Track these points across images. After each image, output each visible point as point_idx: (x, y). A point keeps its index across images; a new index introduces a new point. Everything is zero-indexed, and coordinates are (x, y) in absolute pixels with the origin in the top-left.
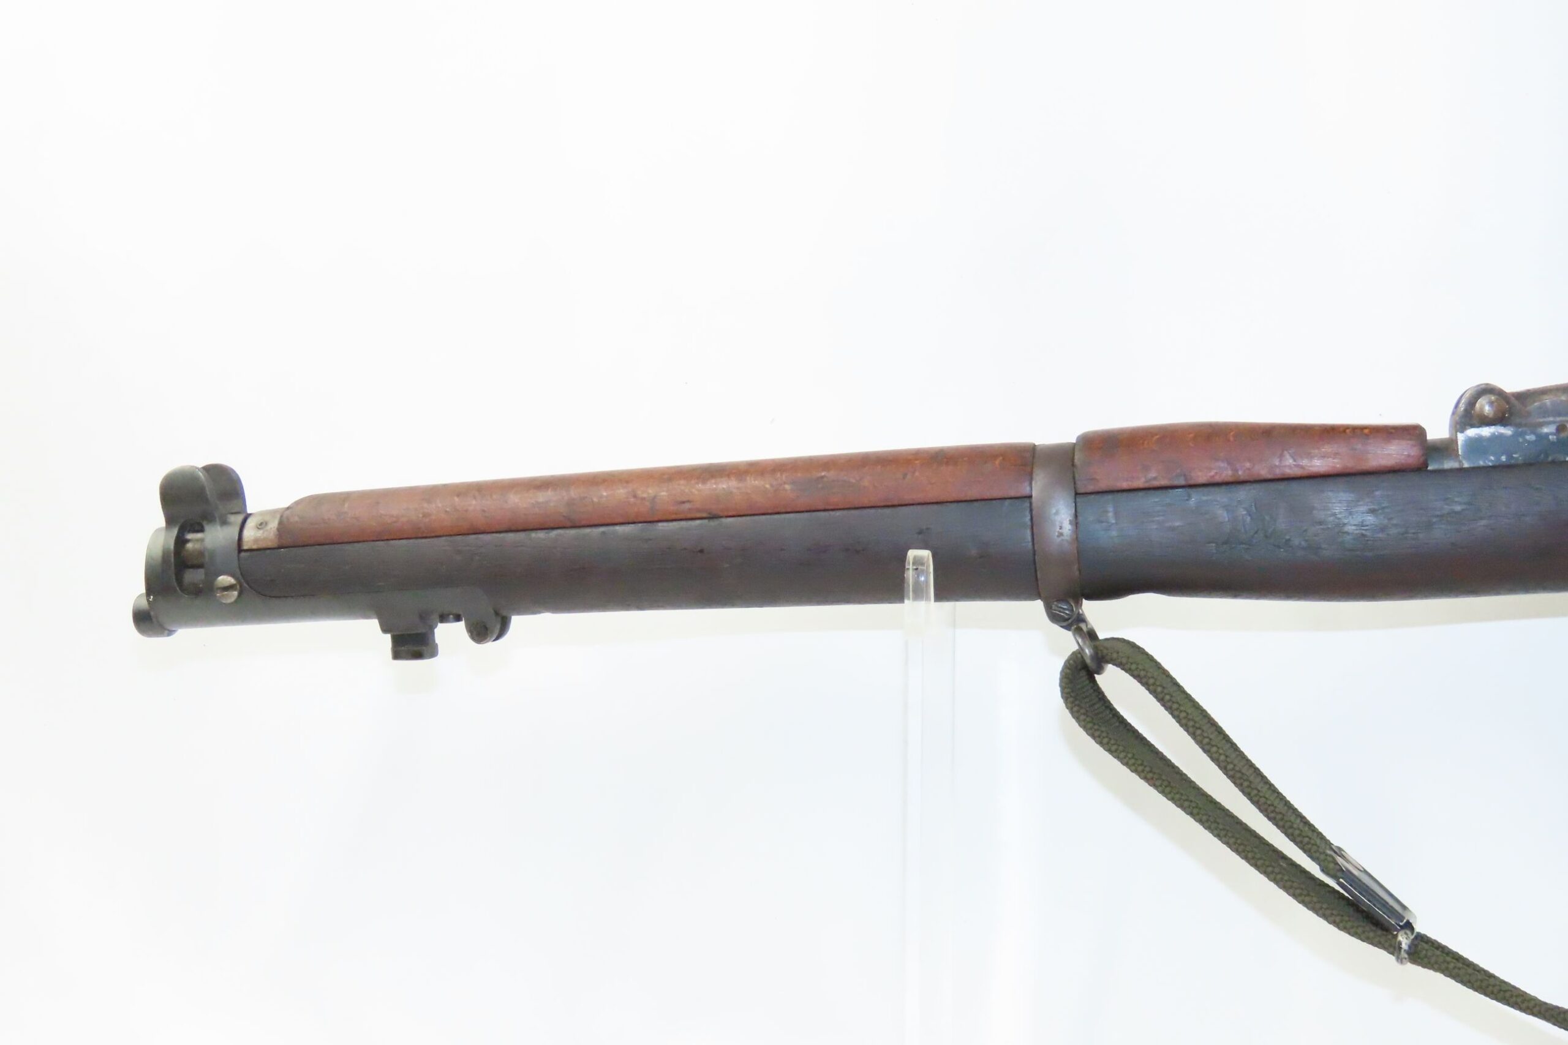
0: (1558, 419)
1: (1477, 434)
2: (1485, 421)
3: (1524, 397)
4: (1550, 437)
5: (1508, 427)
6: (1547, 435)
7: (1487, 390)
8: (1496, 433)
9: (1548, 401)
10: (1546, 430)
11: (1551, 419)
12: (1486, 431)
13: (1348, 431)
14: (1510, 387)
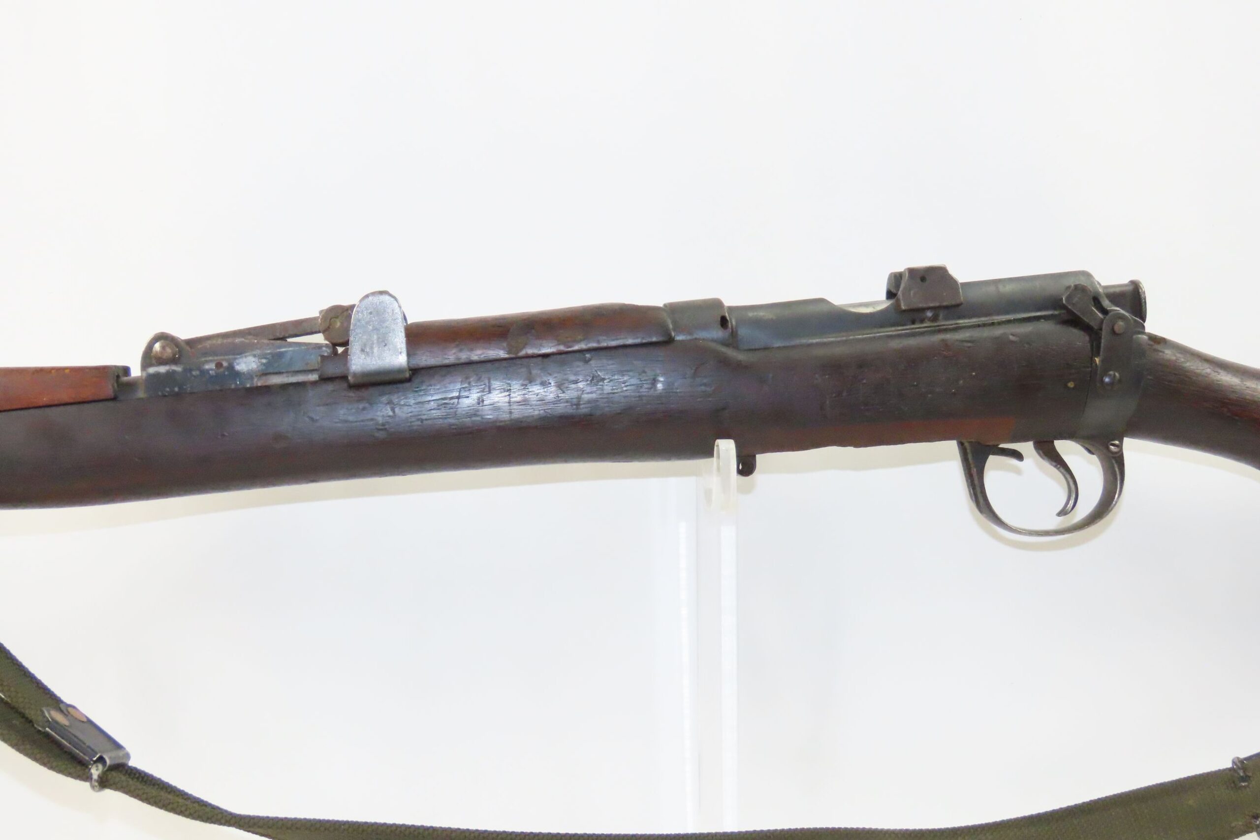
0: (216, 358)
1: (156, 372)
2: (161, 361)
3: (191, 343)
4: (210, 372)
5: (179, 365)
6: (208, 370)
7: (162, 337)
8: (171, 371)
9: (208, 344)
10: (207, 367)
11: (210, 358)
12: (162, 369)
13: (53, 371)
14: (183, 334)
